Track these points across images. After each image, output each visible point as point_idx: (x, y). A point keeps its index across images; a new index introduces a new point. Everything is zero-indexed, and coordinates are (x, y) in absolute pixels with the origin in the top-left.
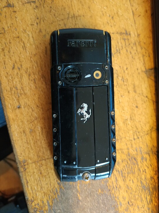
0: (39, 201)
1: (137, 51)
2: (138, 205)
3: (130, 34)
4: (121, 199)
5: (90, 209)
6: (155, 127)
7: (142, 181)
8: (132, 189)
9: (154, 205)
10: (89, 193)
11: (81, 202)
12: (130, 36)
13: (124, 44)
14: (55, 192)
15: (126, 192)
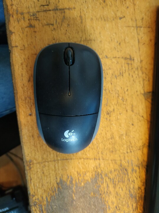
0: (39, 197)
1: (138, 75)
2: (124, 211)
3: (134, 60)
4: (110, 203)
5: (82, 209)
6: (147, 144)
7: (130, 189)
8: (120, 195)
9: (139, 212)
10: (83, 194)
11: (75, 201)
12: (134, 61)
13: (127, 68)
14: (54, 190)
15: (115, 198)
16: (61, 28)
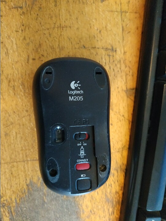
0: (8, 198)
1: (120, 69)
2: (99, 215)
3: (116, 51)
4: (84, 207)
5: (54, 212)
6: (127, 146)
7: (107, 194)
8: (96, 199)
9: (116, 217)
10: (55, 197)
11: (46, 204)
12: (116, 53)
13: (108, 61)
14: (23, 192)
15: (89, 201)
16: (32, 12)
